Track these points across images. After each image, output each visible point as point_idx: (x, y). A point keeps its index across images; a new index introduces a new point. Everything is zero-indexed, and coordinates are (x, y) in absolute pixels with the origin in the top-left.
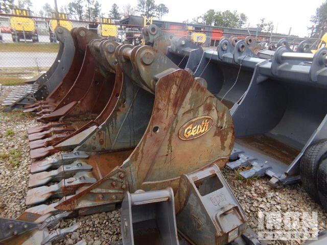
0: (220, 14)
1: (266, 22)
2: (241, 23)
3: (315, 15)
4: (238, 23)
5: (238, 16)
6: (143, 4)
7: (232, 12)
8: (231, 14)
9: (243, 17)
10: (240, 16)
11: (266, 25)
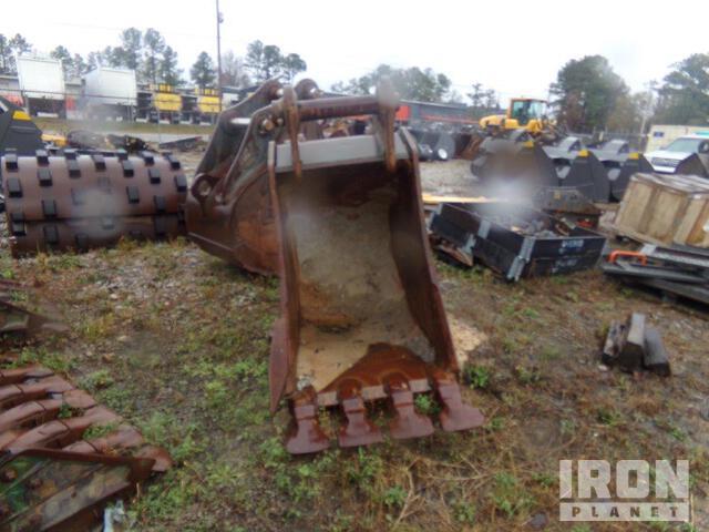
0: (401, 75)
1: (484, 89)
2: (440, 91)
3: (556, 82)
4: (434, 91)
5: (433, 78)
6: (259, 53)
7: (422, 70)
8: (420, 74)
9: (444, 81)
10: (436, 78)
11: (482, 95)
